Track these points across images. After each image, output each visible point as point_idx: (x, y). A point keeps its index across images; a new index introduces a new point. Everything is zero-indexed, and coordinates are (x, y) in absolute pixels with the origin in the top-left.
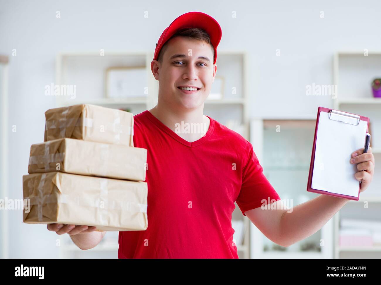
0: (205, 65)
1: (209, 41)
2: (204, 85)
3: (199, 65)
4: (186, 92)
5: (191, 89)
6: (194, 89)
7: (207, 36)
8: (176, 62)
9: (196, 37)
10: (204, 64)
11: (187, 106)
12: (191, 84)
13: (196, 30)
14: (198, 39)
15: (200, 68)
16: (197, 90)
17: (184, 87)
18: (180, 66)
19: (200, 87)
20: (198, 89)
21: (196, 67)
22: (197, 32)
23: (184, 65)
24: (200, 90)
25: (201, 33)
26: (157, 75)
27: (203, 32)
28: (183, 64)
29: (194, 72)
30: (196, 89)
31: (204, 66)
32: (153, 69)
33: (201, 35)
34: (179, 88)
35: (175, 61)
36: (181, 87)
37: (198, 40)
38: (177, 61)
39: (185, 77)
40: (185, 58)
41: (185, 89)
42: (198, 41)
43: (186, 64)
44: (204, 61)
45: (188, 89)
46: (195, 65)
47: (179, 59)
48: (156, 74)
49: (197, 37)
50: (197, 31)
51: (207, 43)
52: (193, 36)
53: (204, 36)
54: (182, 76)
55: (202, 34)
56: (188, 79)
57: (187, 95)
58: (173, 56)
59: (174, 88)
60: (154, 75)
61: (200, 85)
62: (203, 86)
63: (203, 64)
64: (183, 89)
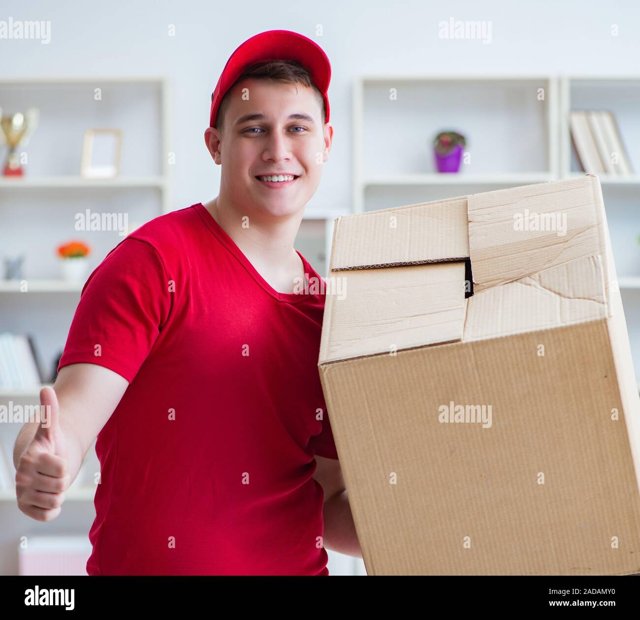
0: (303, 129)
1: (309, 82)
2: (305, 168)
3: (292, 130)
4: (270, 185)
5: (281, 179)
6: (286, 178)
7: (302, 73)
8: (248, 129)
9: (281, 78)
10: (302, 127)
11: (276, 211)
12: (279, 169)
13: (280, 64)
14: (285, 80)
15: (296, 135)
16: (294, 179)
17: (267, 176)
18: (256, 137)
19: (298, 174)
20: (296, 177)
21: (286, 134)
22: (283, 68)
23: (265, 133)
24: (298, 179)
25: (289, 69)
26: (218, 155)
27: (293, 67)
28: (263, 131)
29: (284, 146)
30: (291, 178)
31: (302, 132)
32: (210, 144)
33: (290, 73)
34: (259, 178)
35: (245, 129)
36: (263, 176)
37: (286, 83)
38: (250, 128)
39: (266, 157)
40: (263, 121)
41: (269, 179)
42: (287, 85)
43: (267, 131)
44: (302, 123)
45: (275, 179)
46: (285, 131)
47: (254, 123)
48: (216, 153)
49: (283, 78)
50: (282, 66)
51: (306, 86)
52: (276, 76)
53: (296, 73)
54: (261, 156)
55: (293, 70)
56: (272, 161)
57: (274, 191)
58: (241, 119)
59: (248, 179)
60: (213, 156)
61: (297, 169)
62: (304, 171)
63: (300, 128)
64: (265, 179)
